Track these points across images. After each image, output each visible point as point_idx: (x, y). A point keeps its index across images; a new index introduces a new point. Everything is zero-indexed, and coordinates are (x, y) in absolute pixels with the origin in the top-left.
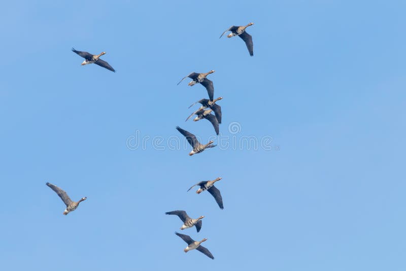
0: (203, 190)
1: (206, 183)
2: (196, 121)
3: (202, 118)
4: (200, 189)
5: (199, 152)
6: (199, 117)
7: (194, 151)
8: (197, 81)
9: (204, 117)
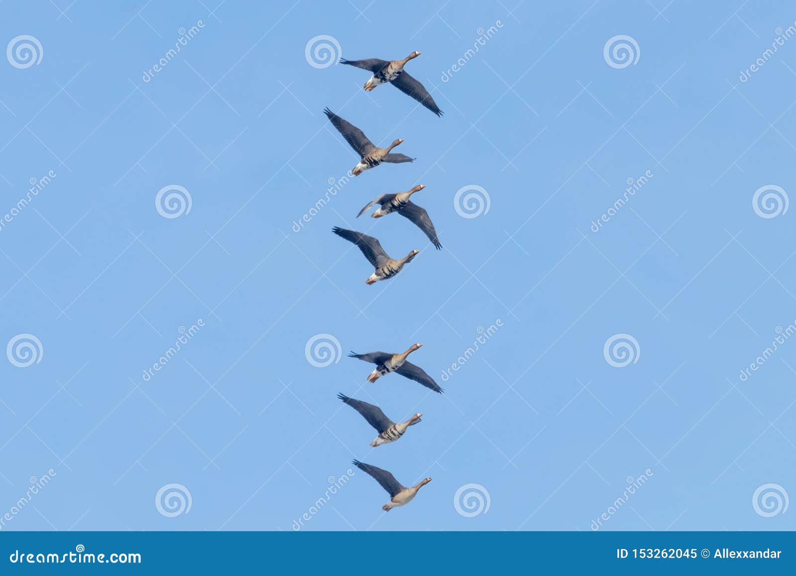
0: (383, 373)
1: (389, 357)
2: (378, 216)
3: (391, 211)
4: (375, 372)
5: (388, 277)
6: (383, 209)
7: (378, 274)
8: (383, 79)
9: (394, 208)
